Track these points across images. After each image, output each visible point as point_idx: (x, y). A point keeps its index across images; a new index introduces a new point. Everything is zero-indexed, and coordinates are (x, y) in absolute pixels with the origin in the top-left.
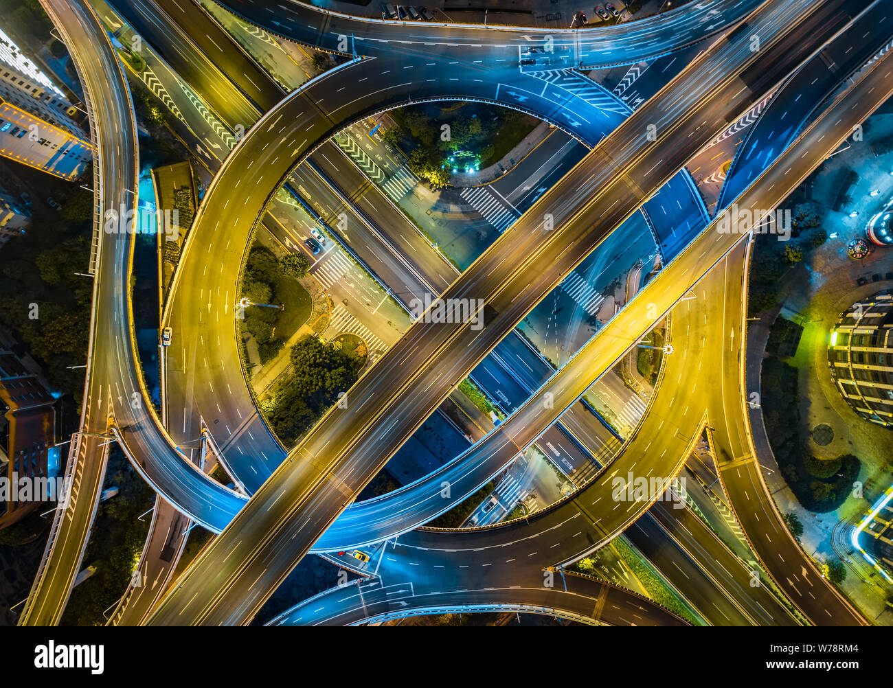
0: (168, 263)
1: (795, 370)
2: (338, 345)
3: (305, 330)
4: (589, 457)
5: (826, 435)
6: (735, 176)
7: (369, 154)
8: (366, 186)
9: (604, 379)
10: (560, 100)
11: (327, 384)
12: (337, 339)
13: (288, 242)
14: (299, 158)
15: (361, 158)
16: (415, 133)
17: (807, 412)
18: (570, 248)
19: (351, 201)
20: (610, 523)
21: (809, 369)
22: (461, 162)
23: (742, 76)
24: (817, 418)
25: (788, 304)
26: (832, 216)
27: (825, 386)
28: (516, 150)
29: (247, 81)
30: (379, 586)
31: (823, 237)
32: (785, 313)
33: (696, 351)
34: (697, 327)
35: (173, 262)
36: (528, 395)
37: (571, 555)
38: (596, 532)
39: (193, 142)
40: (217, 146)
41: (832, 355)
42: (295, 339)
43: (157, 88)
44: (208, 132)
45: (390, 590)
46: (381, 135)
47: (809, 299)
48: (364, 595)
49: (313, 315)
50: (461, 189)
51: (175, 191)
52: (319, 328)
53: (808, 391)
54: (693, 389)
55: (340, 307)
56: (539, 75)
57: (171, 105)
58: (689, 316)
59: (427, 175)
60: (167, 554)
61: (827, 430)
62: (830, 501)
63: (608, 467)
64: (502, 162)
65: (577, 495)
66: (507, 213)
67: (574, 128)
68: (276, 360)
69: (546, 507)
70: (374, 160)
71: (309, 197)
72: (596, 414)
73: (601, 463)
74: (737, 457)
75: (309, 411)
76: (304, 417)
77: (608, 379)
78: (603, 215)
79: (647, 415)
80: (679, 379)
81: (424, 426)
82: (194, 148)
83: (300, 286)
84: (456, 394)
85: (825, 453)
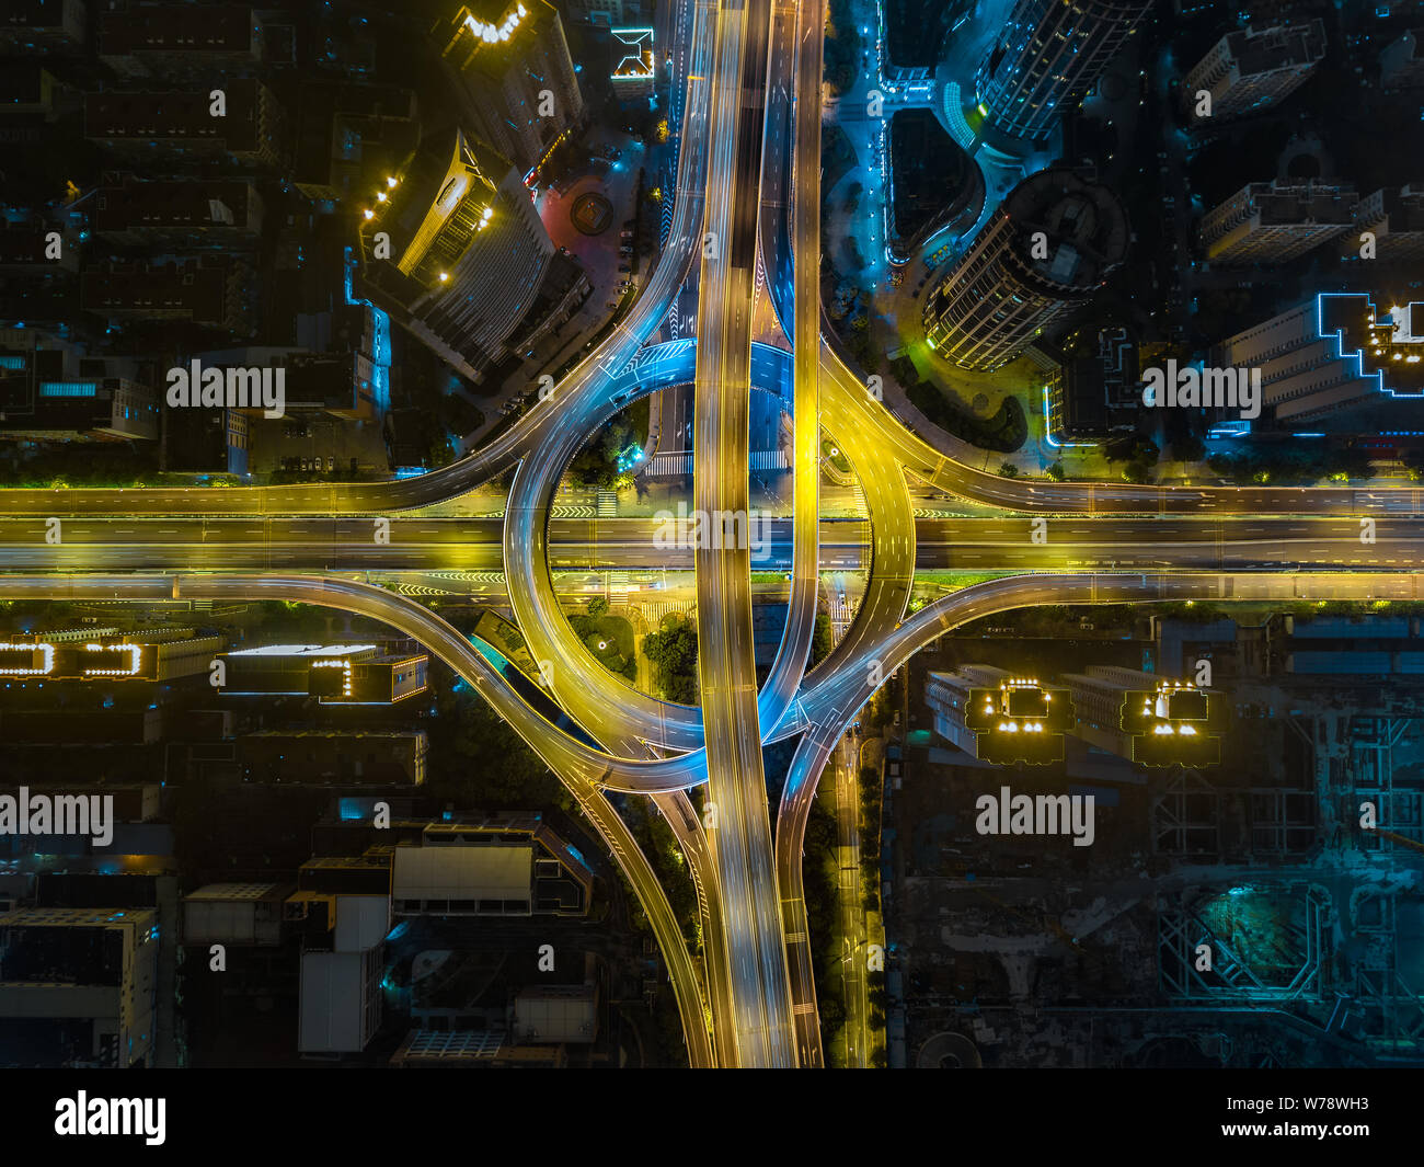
0: (533, 674)
1: (928, 382)
2: (665, 628)
3: (638, 638)
4: (860, 546)
5: (982, 399)
6: (785, 316)
7: (572, 505)
8: (593, 524)
9: (822, 496)
10: (650, 374)
11: (682, 650)
12: (661, 625)
13: (578, 600)
14: (545, 546)
15: (571, 512)
16: (587, 467)
17: (959, 399)
18: (735, 449)
19: (594, 542)
20: (904, 570)
21: (936, 374)
22: (628, 457)
23: (733, 265)
24: (968, 396)
25: (888, 349)
26: (863, 274)
27: (954, 374)
28: (651, 419)
29: (469, 534)
30: (818, 727)
31: (869, 295)
32: (892, 356)
33: (857, 433)
34: (844, 419)
35: (535, 671)
36: (791, 548)
37: (900, 607)
38: (901, 583)
39: (467, 600)
40: (483, 588)
41: (939, 353)
42: (638, 650)
43: (415, 590)
44: (470, 585)
45: (826, 723)
46: (570, 488)
47: (897, 334)
48: (816, 740)
49: (634, 626)
50: (643, 471)
51: (497, 632)
52: (644, 629)
53: (948, 386)
54: (876, 454)
55: (644, 606)
56: (626, 371)
57: (432, 591)
58: (835, 418)
59: (619, 484)
60: (691, 826)
61: (981, 396)
62: (1018, 436)
63: (873, 541)
64: (651, 433)
65: (872, 573)
66: (681, 459)
67: (672, 381)
68: (639, 671)
69: (860, 598)
70: (579, 505)
71: (568, 562)
72: (840, 520)
73: (867, 543)
74: (935, 466)
75: (686, 678)
76: (687, 684)
77: (822, 495)
78: (736, 416)
79: (865, 493)
80: (863, 457)
81: (756, 621)
82: (472, 602)
83: (611, 618)
84: (755, 588)
85: (991, 411)
